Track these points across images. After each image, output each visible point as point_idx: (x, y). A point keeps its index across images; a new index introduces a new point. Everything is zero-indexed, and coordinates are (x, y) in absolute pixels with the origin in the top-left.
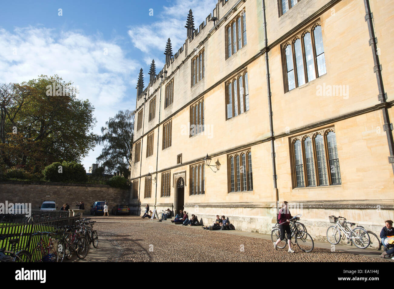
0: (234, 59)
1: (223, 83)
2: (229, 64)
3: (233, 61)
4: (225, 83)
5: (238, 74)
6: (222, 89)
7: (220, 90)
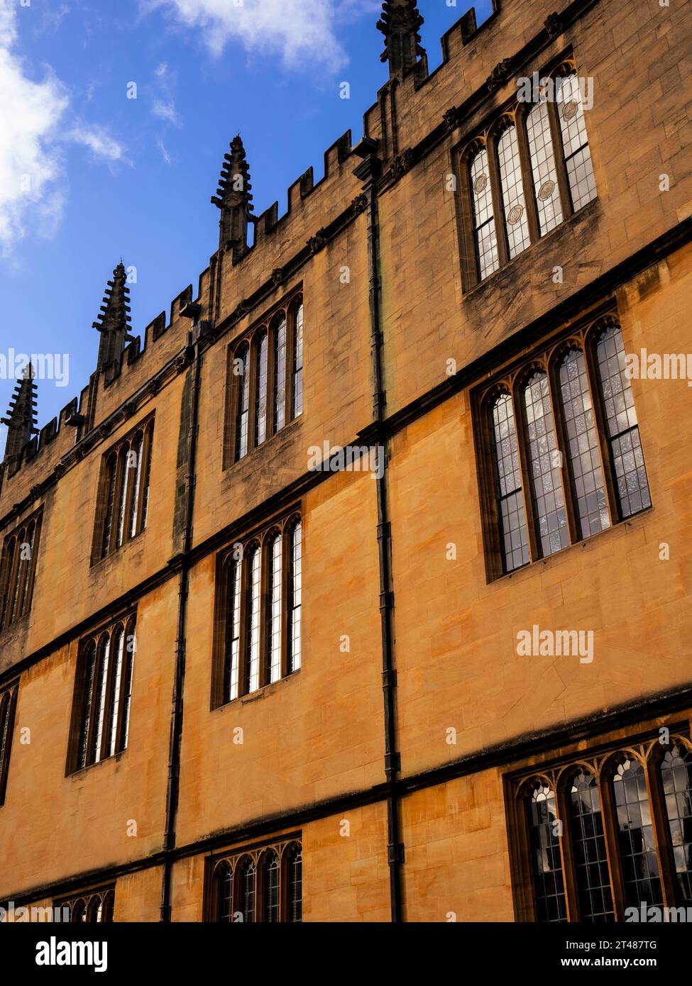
0: (111, 568)
1: (74, 644)
2: (97, 582)
3: (107, 575)
4: (81, 643)
5: (114, 620)
6: (69, 661)
7: (64, 664)
